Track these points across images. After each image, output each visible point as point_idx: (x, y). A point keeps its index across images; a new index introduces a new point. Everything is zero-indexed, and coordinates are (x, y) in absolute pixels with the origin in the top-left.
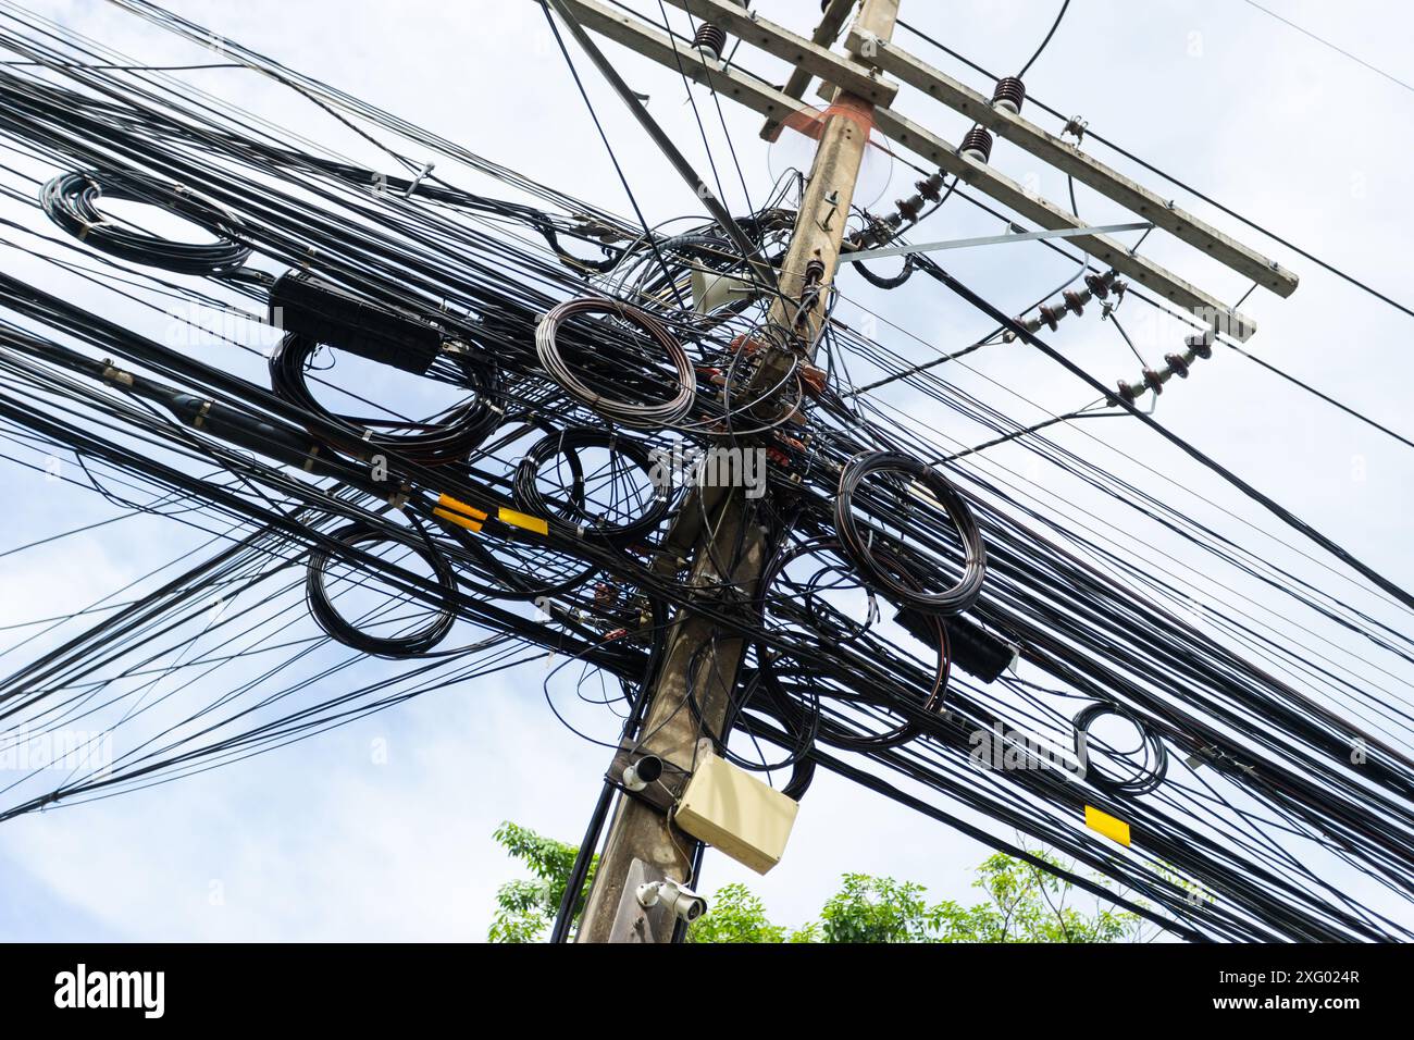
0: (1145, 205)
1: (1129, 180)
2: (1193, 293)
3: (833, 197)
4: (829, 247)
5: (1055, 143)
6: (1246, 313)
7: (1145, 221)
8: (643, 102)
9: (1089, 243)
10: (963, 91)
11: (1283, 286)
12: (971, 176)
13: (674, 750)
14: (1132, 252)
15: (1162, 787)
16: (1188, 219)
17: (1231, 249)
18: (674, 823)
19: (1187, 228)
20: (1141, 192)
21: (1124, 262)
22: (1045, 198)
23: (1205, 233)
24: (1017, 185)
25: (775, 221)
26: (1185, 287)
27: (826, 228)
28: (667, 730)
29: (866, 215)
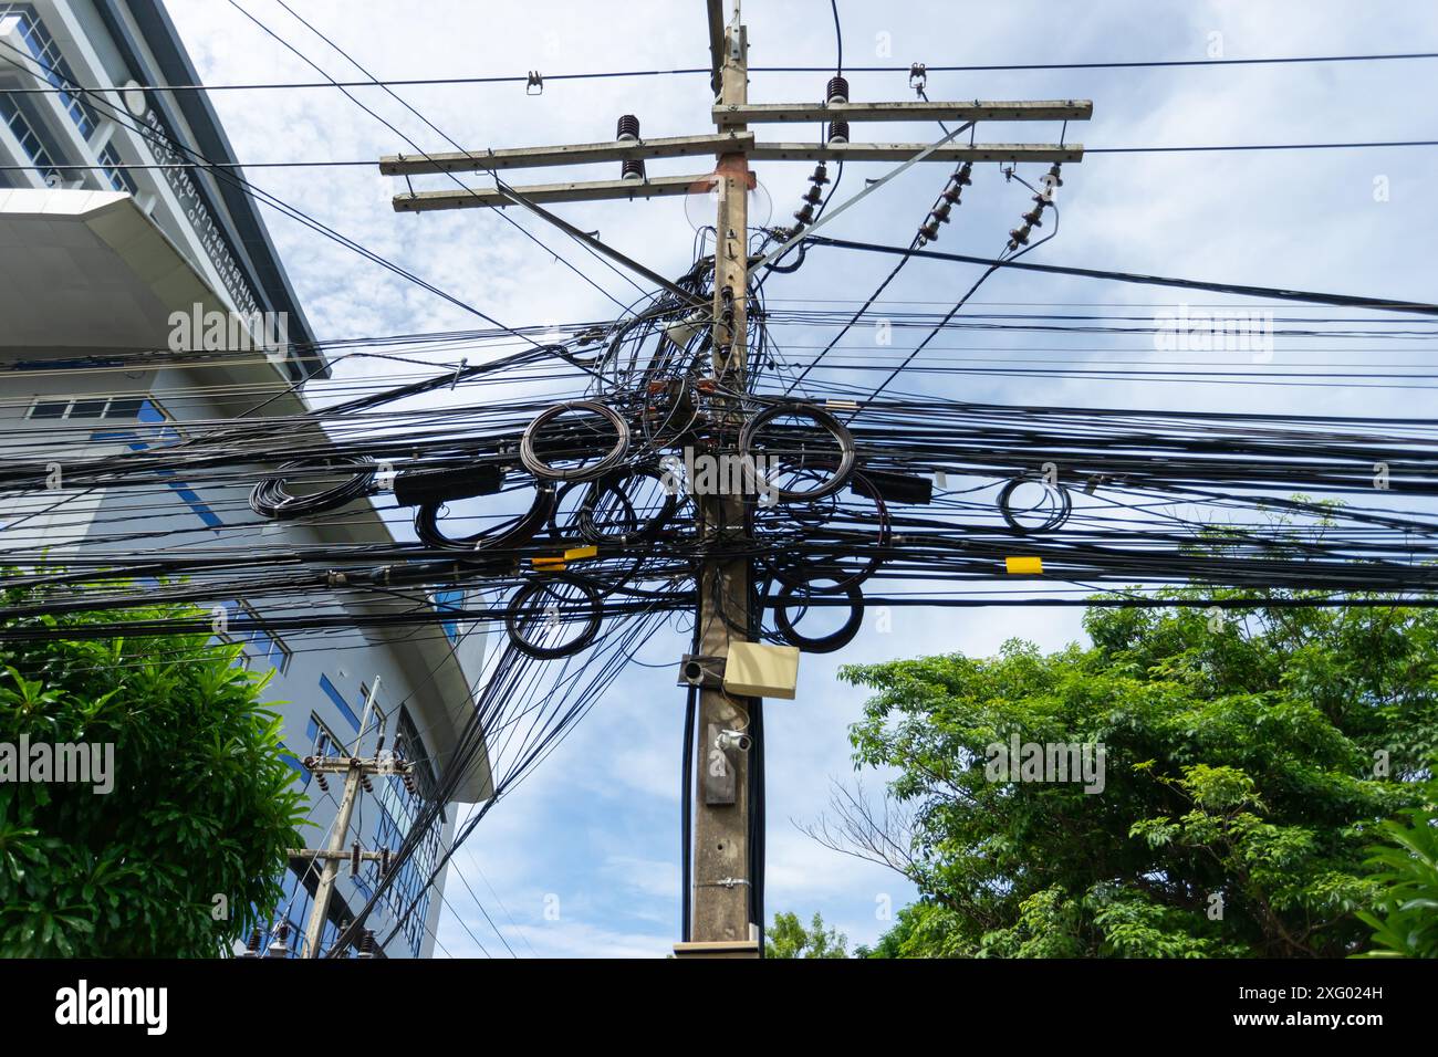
0: (958, 113)
1: (940, 103)
2: (1027, 148)
3: (732, 234)
4: (738, 269)
5: (878, 107)
6: (1071, 143)
7: (966, 122)
8: (595, 237)
9: (938, 155)
10: (801, 108)
11: (1084, 113)
12: (840, 156)
13: (717, 648)
14: (971, 145)
15: (1073, 512)
16: (993, 106)
17: (1032, 109)
18: (727, 694)
19: (993, 112)
20: (952, 106)
21: (971, 155)
22: (895, 142)
23: (1009, 109)
24: (872, 144)
25: (702, 269)
26: (1020, 148)
27: (733, 258)
28: (709, 636)
29: (764, 230)
